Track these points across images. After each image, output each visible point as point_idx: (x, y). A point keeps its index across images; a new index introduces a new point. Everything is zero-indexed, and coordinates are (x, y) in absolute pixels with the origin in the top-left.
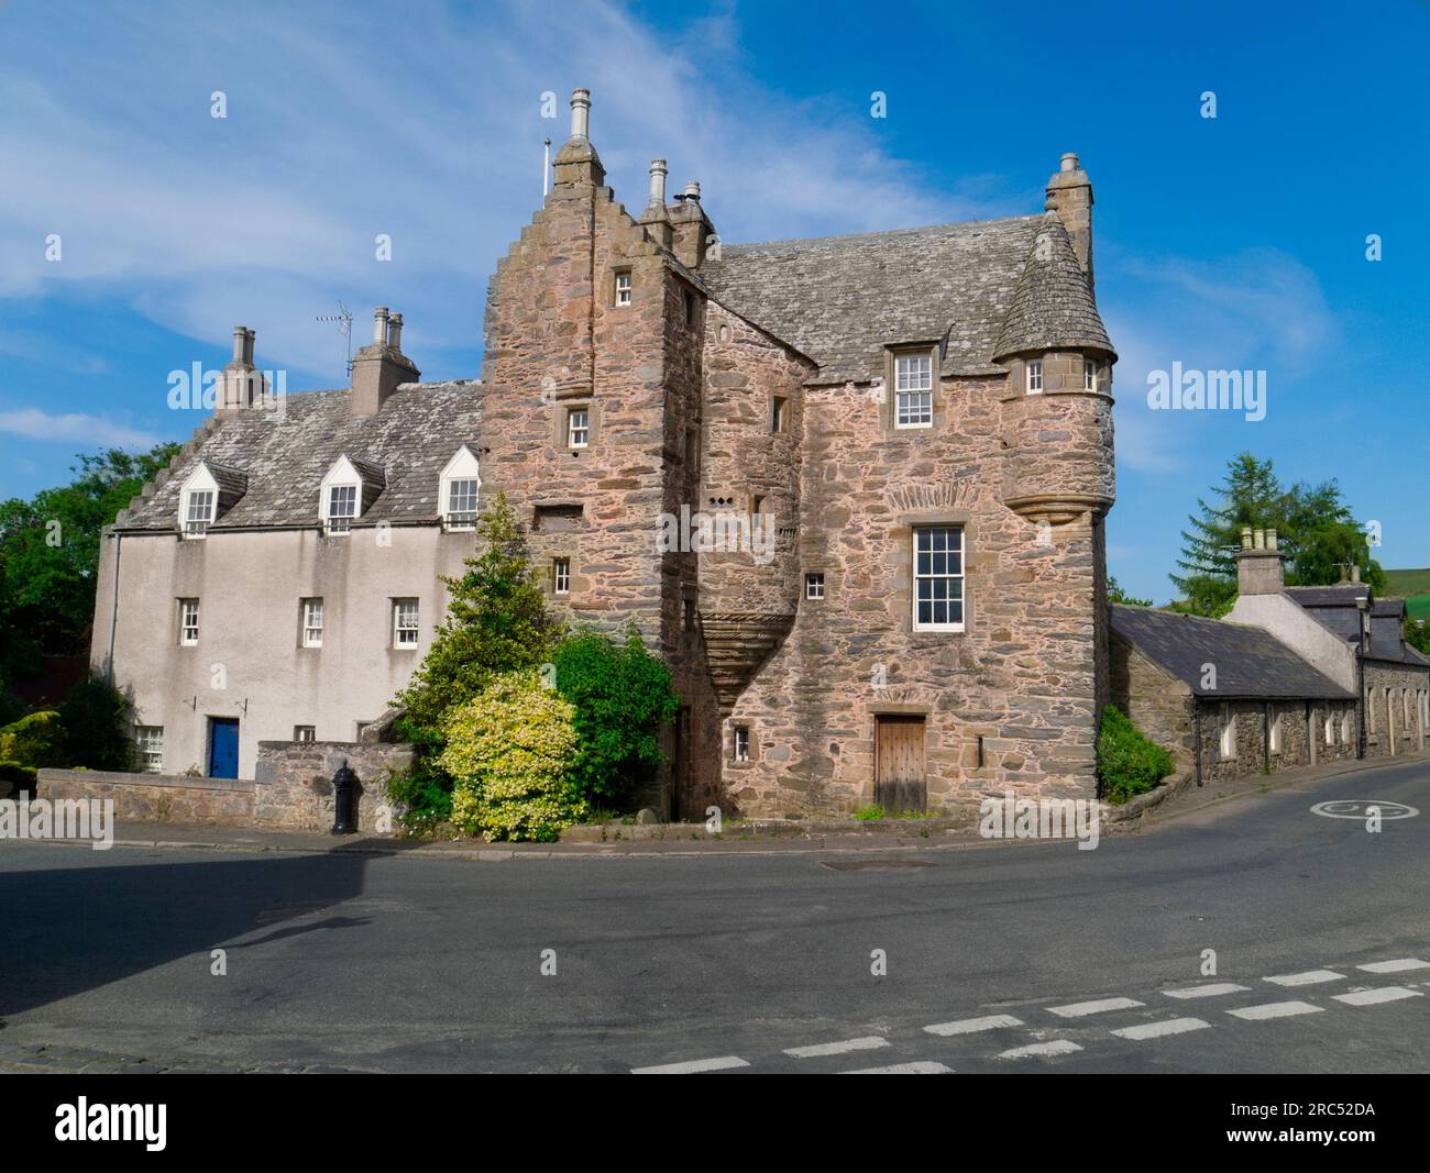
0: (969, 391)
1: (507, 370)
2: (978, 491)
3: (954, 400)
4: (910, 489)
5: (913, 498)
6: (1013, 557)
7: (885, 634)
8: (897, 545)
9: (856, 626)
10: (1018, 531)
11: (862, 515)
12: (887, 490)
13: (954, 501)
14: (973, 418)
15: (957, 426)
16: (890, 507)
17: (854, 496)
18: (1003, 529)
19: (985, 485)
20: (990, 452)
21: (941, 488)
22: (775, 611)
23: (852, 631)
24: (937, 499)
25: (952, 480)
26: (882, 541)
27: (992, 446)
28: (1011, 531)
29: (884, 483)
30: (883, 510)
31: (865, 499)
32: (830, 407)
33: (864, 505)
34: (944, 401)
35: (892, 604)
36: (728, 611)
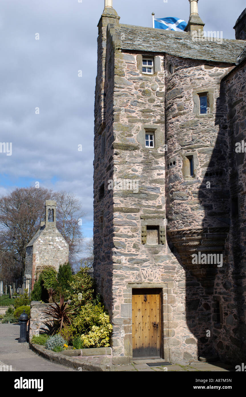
36: (176, 230)
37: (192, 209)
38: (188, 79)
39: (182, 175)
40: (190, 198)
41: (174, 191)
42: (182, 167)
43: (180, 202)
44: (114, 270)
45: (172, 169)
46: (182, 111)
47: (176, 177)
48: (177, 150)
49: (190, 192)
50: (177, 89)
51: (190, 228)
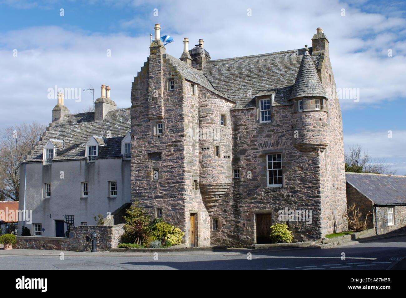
0: (282, 110)
1: (138, 111)
2: (285, 142)
3: (277, 113)
4: (265, 142)
5: (265, 144)
6: (296, 163)
7: (258, 188)
8: (261, 160)
9: (249, 186)
10: (297, 154)
11: (250, 151)
12: (258, 143)
13: (278, 145)
14: (283, 119)
15: (278, 122)
16: (259, 148)
17: (248, 145)
18: (293, 154)
19: (287, 140)
20: (288, 130)
21: (274, 141)
22: (223, 182)
23: (248, 187)
24: (273, 145)
25: (277, 139)
26: (257, 159)
27: (289, 128)
28: (295, 155)
29: (257, 140)
30: (256, 149)
31: (251, 146)
32: (239, 117)
33: (251, 148)
34: (274, 114)
35: (260, 178)
36: (208, 183)
37: (218, 174)
38: (217, 105)
39: (213, 155)
40: (217, 168)
41: (208, 163)
42: (213, 151)
43: (212, 169)
44: (185, 204)
45: (206, 151)
46: (213, 122)
47: (209, 156)
48: (210, 142)
49: (217, 165)
50: (210, 109)
51: (216, 183)
